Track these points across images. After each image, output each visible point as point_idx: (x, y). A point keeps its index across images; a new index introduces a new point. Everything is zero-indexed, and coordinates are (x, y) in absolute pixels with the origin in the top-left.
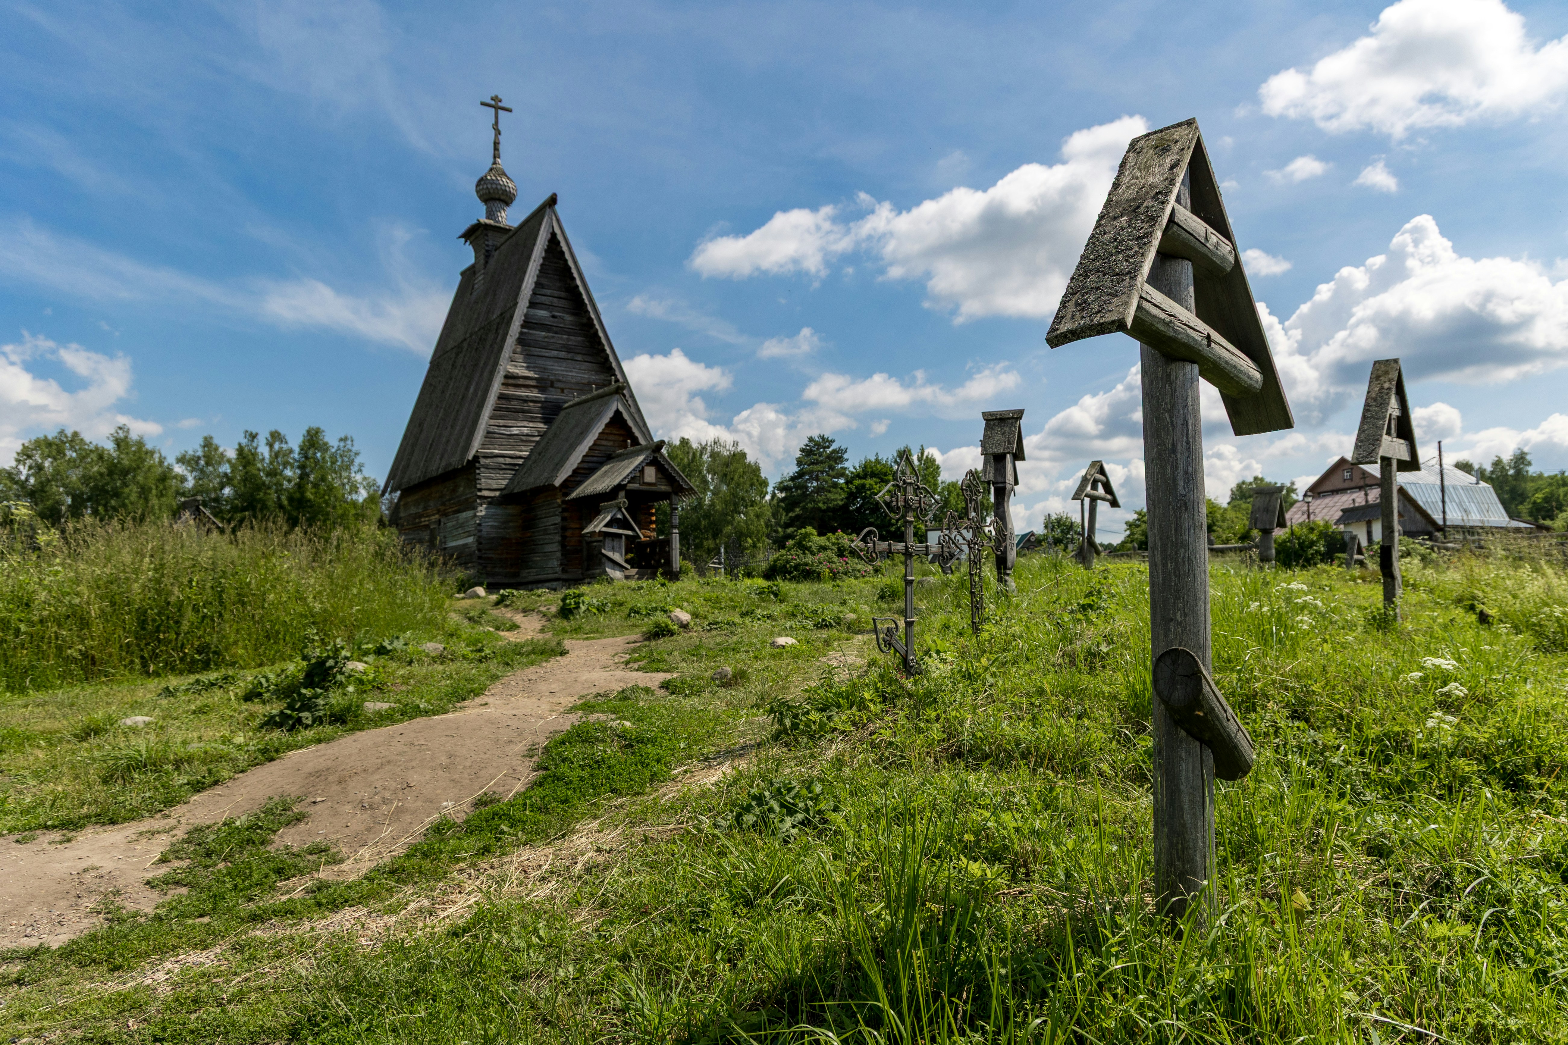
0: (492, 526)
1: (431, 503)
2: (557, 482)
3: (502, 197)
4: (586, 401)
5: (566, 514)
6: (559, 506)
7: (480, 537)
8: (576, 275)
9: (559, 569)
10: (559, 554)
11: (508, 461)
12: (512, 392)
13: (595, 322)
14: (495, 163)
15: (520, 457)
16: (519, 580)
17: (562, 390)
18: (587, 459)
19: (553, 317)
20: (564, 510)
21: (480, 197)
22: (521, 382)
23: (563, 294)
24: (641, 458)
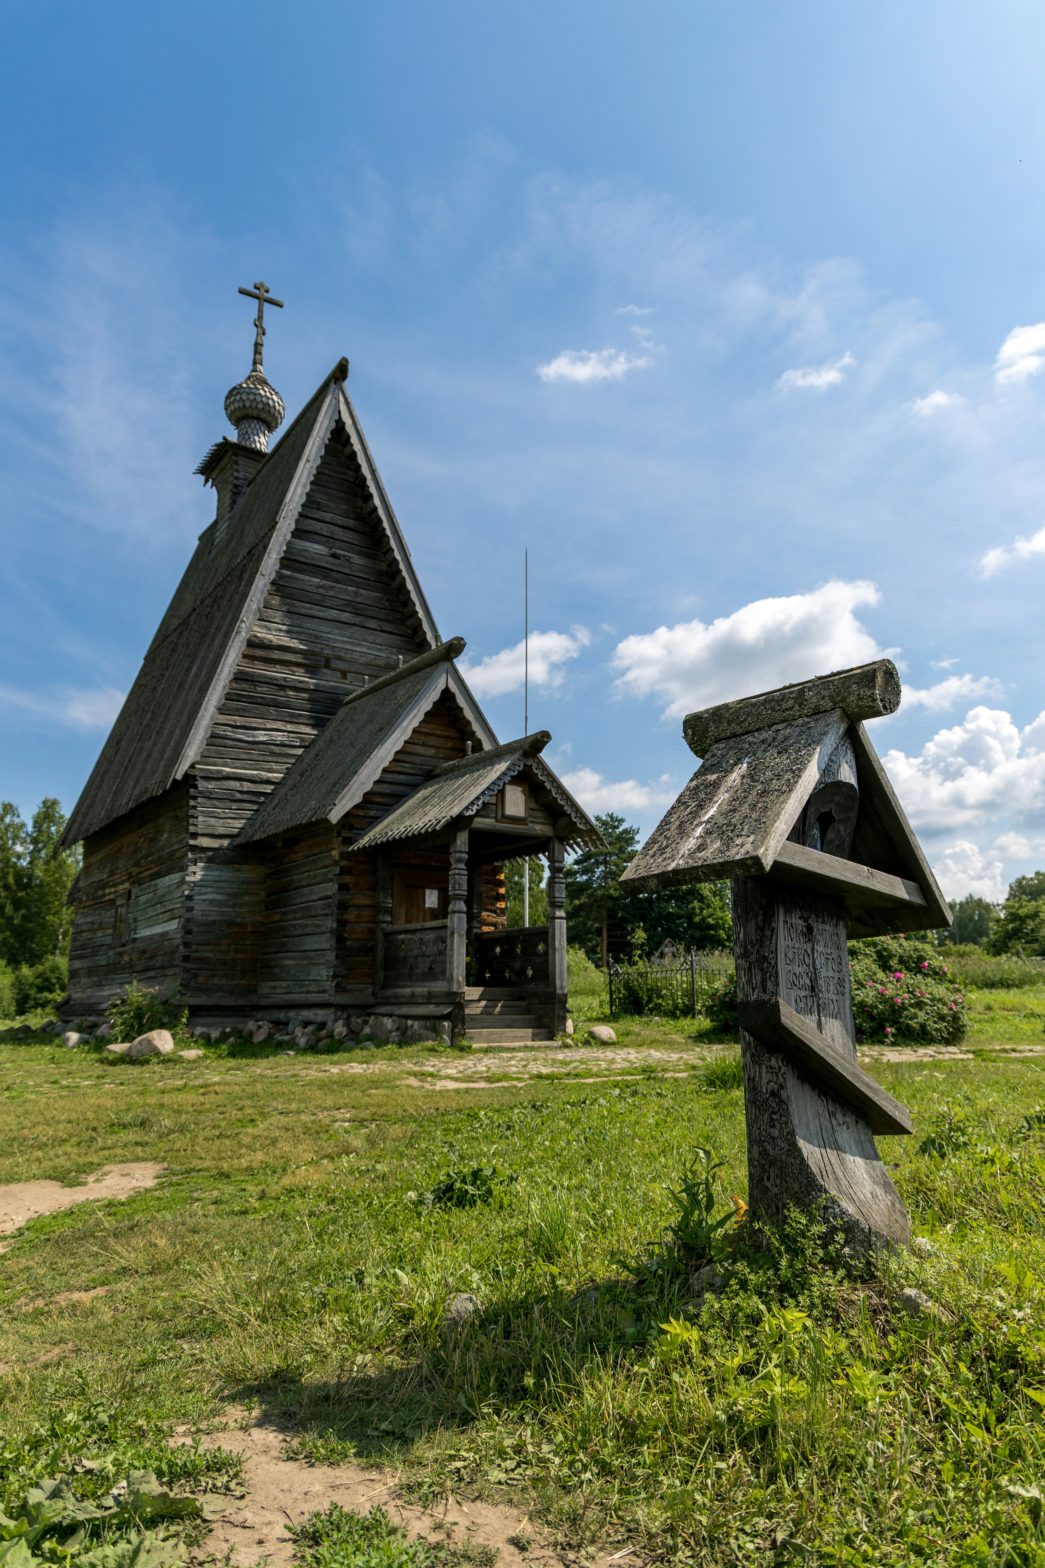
0: (212, 901)
1: (121, 864)
2: (335, 816)
3: (263, 416)
4: (386, 684)
5: (347, 879)
6: (336, 863)
7: (188, 920)
8: (373, 490)
9: (330, 985)
10: (331, 956)
11: (247, 786)
12: (259, 669)
13: (402, 566)
14: (255, 370)
15: (268, 782)
16: (254, 1000)
17: (344, 674)
18: (389, 777)
19: (334, 556)
20: (343, 871)
21: (230, 418)
22: (276, 655)
23: (351, 523)
24: (502, 767)
